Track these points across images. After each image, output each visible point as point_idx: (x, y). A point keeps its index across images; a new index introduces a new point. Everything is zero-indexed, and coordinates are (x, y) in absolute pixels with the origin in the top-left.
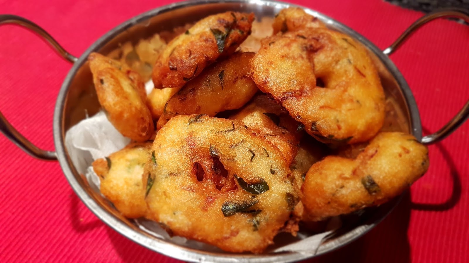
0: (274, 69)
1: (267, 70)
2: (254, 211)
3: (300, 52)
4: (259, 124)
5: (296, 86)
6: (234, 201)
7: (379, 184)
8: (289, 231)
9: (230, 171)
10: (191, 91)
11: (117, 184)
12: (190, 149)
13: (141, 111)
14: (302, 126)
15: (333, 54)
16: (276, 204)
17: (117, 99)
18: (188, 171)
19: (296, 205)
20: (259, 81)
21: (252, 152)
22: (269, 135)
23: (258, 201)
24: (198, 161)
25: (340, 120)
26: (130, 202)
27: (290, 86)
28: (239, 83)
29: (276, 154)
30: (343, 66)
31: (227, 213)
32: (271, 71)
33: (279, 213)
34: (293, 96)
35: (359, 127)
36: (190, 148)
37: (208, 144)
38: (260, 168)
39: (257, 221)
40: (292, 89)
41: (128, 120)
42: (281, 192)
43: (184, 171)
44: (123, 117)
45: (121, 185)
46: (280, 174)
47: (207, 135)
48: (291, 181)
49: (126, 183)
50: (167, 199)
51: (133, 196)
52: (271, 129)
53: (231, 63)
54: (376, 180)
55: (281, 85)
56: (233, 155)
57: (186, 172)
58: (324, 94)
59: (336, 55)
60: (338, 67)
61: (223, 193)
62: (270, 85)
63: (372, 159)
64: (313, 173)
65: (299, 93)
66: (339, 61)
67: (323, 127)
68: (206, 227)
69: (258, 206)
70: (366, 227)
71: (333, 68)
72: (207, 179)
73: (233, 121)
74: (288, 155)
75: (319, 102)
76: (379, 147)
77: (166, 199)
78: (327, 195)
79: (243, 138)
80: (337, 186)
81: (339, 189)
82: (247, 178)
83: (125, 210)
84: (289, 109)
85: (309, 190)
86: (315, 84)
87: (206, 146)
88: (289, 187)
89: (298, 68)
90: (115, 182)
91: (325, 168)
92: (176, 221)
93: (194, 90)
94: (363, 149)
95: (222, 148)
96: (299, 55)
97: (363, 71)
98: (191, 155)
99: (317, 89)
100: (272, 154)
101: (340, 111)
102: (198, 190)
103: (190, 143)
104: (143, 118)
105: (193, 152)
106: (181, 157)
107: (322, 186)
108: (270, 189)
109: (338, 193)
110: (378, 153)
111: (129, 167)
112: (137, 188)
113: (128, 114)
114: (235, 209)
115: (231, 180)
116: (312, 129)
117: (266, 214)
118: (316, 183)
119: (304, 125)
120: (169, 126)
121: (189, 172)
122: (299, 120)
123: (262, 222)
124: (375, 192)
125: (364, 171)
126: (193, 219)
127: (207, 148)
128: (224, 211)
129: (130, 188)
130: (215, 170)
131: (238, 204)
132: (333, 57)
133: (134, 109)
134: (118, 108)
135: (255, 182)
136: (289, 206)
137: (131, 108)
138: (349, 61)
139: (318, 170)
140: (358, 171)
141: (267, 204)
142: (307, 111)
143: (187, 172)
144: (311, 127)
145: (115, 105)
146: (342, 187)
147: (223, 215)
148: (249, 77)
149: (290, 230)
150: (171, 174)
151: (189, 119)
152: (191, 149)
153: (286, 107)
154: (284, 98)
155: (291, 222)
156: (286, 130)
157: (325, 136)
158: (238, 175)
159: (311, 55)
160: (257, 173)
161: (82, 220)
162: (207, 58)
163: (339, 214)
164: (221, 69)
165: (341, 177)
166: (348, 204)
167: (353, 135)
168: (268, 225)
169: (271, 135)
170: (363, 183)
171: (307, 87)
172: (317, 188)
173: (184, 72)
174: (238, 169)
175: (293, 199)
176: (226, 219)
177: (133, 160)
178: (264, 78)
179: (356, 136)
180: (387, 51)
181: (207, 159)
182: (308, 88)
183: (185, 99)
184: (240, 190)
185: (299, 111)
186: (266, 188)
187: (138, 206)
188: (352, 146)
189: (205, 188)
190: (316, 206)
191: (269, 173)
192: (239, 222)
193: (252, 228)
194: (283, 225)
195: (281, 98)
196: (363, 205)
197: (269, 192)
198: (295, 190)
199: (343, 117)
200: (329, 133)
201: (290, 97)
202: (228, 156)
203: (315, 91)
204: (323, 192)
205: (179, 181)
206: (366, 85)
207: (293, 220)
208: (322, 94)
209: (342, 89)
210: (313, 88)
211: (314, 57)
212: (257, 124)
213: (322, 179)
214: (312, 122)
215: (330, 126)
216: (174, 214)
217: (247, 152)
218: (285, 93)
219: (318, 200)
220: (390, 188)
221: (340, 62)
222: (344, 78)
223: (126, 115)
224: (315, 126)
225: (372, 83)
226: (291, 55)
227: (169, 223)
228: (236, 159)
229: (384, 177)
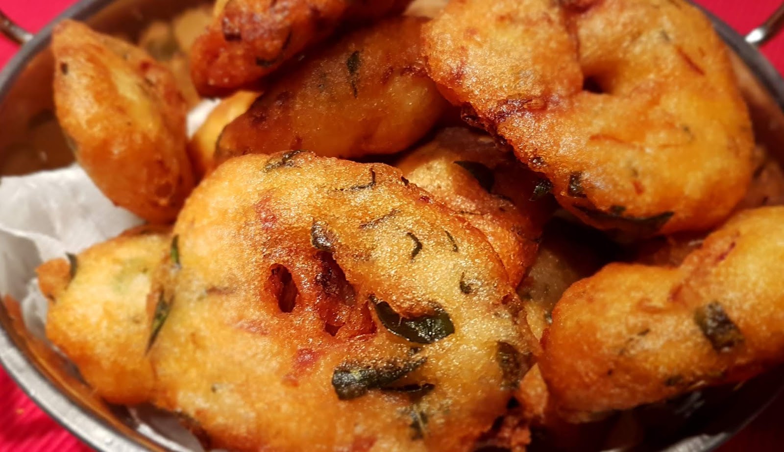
0: (480, 45)
1: (463, 48)
2: (416, 386)
3: (544, 8)
4: (443, 188)
5: (533, 85)
6: (366, 362)
7: (741, 325)
8: (505, 445)
9: (359, 286)
10: (279, 98)
11: (85, 318)
12: (264, 231)
13: (157, 146)
14: (547, 185)
15: (626, 16)
16: (472, 371)
17: (95, 109)
18: (254, 284)
19: (523, 376)
20: (442, 73)
21: (416, 239)
22: (467, 212)
23: (424, 362)
24: (283, 261)
25: (640, 170)
26: (115, 362)
27: (518, 86)
28: (398, 85)
29: (477, 245)
30: (649, 46)
31: (345, 391)
32: (472, 51)
33: (479, 393)
34: (524, 109)
35: (687, 191)
36: (263, 229)
37: (307, 219)
38: (434, 279)
39: (422, 414)
40: (521, 92)
41: (122, 163)
42: (486, 340)
43: (244, 283)
44: (111, 153)
45: (93, 320)
46: (483, 295)
47: (306, 196)
48: (511, 314)
49: (108, 314)
50: (199, 355)
51: (123, 348)
52: (473, 200)
53: (377, 35)
54: (734, 315)
55: (495, 83)
56: (367, 246)
57: (249, 285)
58: (602, 109)
59: (632, 19)
60: (637, 49)
61: (339, 341)
62: (469, 83)
63: (722, 262)
64: (571, 301)
65: (540, 102)
66: (639, 34)
67: (598, 184)
68: (293, 425)
69: (424, 374)
70: (704, 441)
71: (626, 51)
72: (303, 307)
73: (373, 166)
74: (512, 261)
75: (590, 124)
76: (738, 234)
77: (194, 352)
78: (605, 350)
79: (394, 205)
80: (631, 330)
81: (635, 336)
82: (399, 302)
83: (104, 382)
84: (513, 140)
85: (560, 342)
86: (580, 84)
87: (302, 225)
88: (506, 328)
89: (537, 45)
90: (80, 310)
91: (601, 286)
92: (216, 407)
93: (286, 97)
94: (699, 242)
95: (343, 229)
96: (541, 15)
97: (697, 60)
98: (264, 244)
99: (586, 95)
100: (466, 244)
101: (642, 149)
102: (278, 331)
103: (263, 215)
104: (161, 163)
105: (269, 238)
106: (240, 249)
107: (592, 328)
108: (456, 331)
109: (633, 347)
110: (737, 247)
111: (120, 278)
112: (134, 328)
113: (123, 148)
114: (366, 382)
115: (363, 311)
116: (570, 191)
117: (444, 395)
118: (578, 322)
119: (550, 182)
120: (219, 178)
121: (258, 288)
122: (538, 167)
123: (433, 415)
124: (730, 344)
125: (702, 292)
126: (259, 405)
127: (306, 230)
128: (337, 386)
129: (116, 327)
130: (325, 285)
131: (375, 367)
132: (625, 25)
133: (138, 138)
134: (97, 131)
135: (420, 311)
136: (505, 376)
137: (131, 133)
138: (665, 36)
139: (584, 292)
140: (685, 290)
141: (449, 369)
142: (559, 146)
143: (253, 287)
144: (567, 186)
145: (90, 123)
146: (645, 332)
147: (336, 396)
148: (420, 71)
149: (509, 440)
150: (213, 290)
151: (268, 162)
152: (267, 230)
153: (507, 136)
154: (502, 115)
155: (512, 420)
156: (508, 202)
157: (603, 208)
158: (379, 294)
159: (572, 19)
160: (426, 290)
161: (20, 411)
162: (315, 11)
163: (634, 404)
164: (353, 47)
165: (643, 307)
166: (660, 376)
167: (673, 210)
168: (448, 423)
169: (471, 214)
170: (700, 321)
171: (559, 90)
172: (579, 335)
173: (258, 43)
174: (378, 279)
175: (515, 359)
176: (343, 405)
177: (132, 261)
178: (454, 66)
179: (682, 212)
180: (755, 36)
181: (307, 258)
182: (563, 92)
183: (262, 119)
184: (382, 332)
185: (537, 145)
186: (449, 329)
187: (134, 373)
188: (671, 241)
189: (295, 329)
190: (576, 380)
191: (457, 290)
192: (375, 416)
193: (408, 431)
194: (489, 427)
195: (495, 115)
196: (698, 379)
197: (454, 339)
198: (521, 336)
199: (649, 164)
200: (612, 200)
201: (517, 111)
202: (355, 248)
203: (579, 101)
204: (596, 345)
205: (230, 307)
206: (706, 93)
207: (516, 414)
208: (596, 108)
209: (648, 97)
210: (577, 92)
211: (578, 23)
212: (439, 187)
213: (593, 312)
214: (572, 173)
215: (615, 185)
216: (214, 390)
217: (403, 238)
218: (506, 102)
219: (581, 366)
220: (769, 334)
221: (644, 38)
222: (652, 76)
223: (117, 150)
224: (579, 183)
225: (721, 90)
226: (522, 15)
227: (199, 412)
228: (374, 255)
229: (753, 307)
